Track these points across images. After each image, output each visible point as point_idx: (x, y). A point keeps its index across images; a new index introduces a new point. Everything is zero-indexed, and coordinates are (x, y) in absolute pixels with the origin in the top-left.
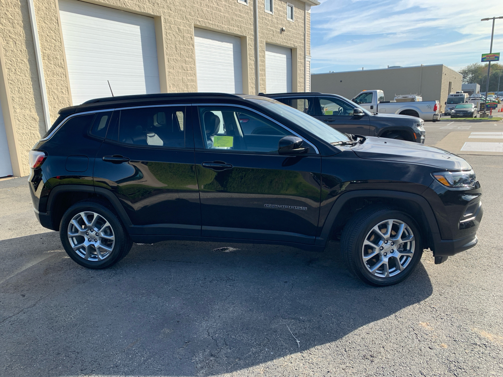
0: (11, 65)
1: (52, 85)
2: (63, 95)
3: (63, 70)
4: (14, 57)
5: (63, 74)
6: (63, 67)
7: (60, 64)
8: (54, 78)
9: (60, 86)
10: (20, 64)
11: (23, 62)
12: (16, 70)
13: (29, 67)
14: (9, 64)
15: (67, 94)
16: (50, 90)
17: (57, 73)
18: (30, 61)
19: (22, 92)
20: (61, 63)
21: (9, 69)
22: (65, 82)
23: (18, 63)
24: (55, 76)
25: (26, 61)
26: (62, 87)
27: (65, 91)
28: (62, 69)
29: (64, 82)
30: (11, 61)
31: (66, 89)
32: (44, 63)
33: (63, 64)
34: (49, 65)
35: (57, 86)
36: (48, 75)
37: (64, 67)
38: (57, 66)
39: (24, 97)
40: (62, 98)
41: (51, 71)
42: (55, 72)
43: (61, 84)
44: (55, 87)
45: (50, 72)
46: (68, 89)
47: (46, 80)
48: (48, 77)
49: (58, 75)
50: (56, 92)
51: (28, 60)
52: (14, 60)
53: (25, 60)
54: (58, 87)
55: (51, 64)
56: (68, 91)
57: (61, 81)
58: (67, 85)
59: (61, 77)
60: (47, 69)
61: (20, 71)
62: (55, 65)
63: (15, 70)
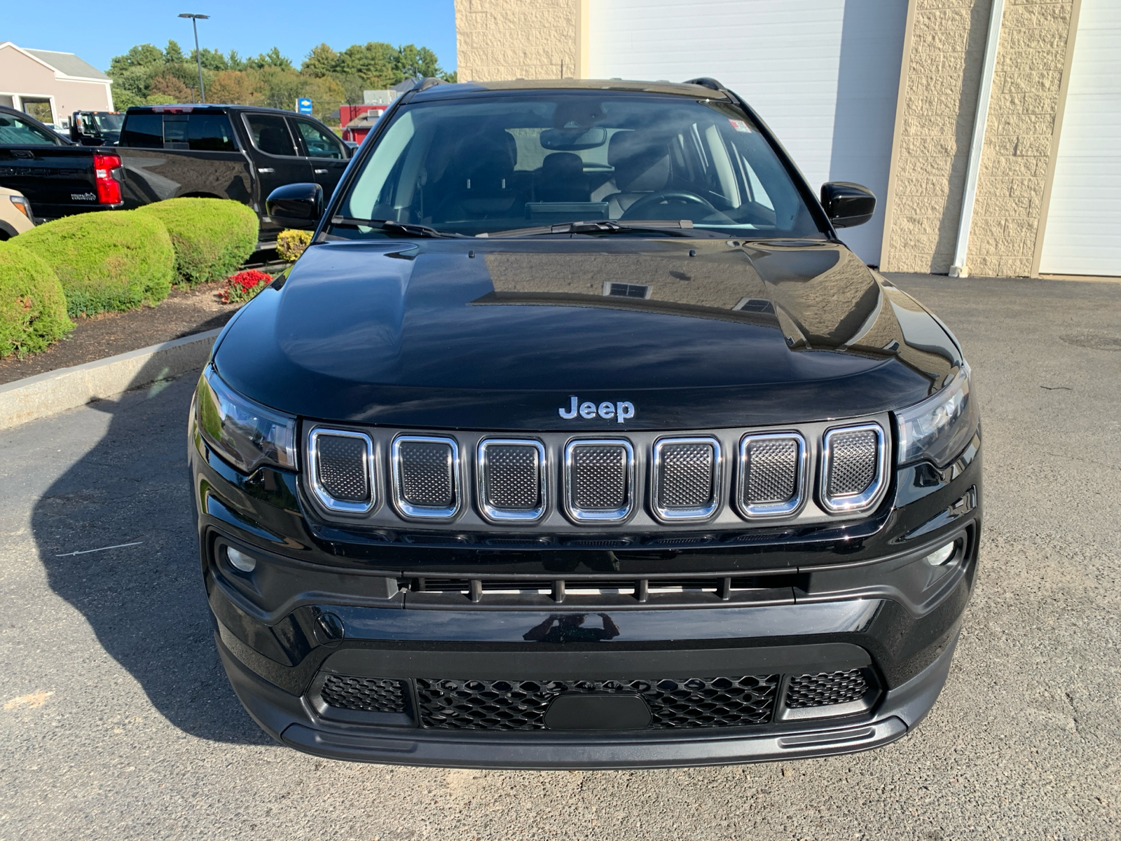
0: (928, 27)
1: (1016, 67)
2: (1041, 93)
3: (1061, 26)
4: (938, 8)
5: (1060, 37)
6: (1064, 18)
7: (1057, 12)
8: (1029, 49)
9: (1041, 67)
10: (950, 22)
11: (957, 17)
12: (936, 38)
13: (968, 27)
14: (922, 26)
15: (1055, 88)
16: (1009, 79)
17: (1040, 35)
18: (978, 11)
19: (933, 88)
20: (1062, 7)
21: (920, 36)
22: (1058, 56)
23: (943, 21)
24: (1033, 45)
25: (966, 14)
26: (1045, 73)
27: (1052, 82)
28: (1062, 24)
29: (1056, 56)
30: (929, 18)
31: (1057, 75)
32: (1012, 13)
33: (1069, 9)
34: (1026, 15)
35: (1030, 68)
36: (1014, 43)
37: (1068, 17)
38: (1049, 17)
39: (936, 100)
40: (1036, 100)
41: (1025, 33)
42: (1037, 32)
43: (1045, 64)
44: (1023, 73)
45: (1022, 34)
46: (1061, 74)
47: (1004, 57)
48: (1011, 47)
49: (1044, 40)
50: (1023, 85)
51: (972, 11)
52: (938, 13)
53: (964, 12)
54: (1033, 72)
55: (1032, 12)
56: (1060, 81)
57: (1048, 54)
58: (1063, 64)
59: (1052, 45)
60: (1016, 28)
61: (943, 38)
62: (1043, 14)
63: (934, 38)
